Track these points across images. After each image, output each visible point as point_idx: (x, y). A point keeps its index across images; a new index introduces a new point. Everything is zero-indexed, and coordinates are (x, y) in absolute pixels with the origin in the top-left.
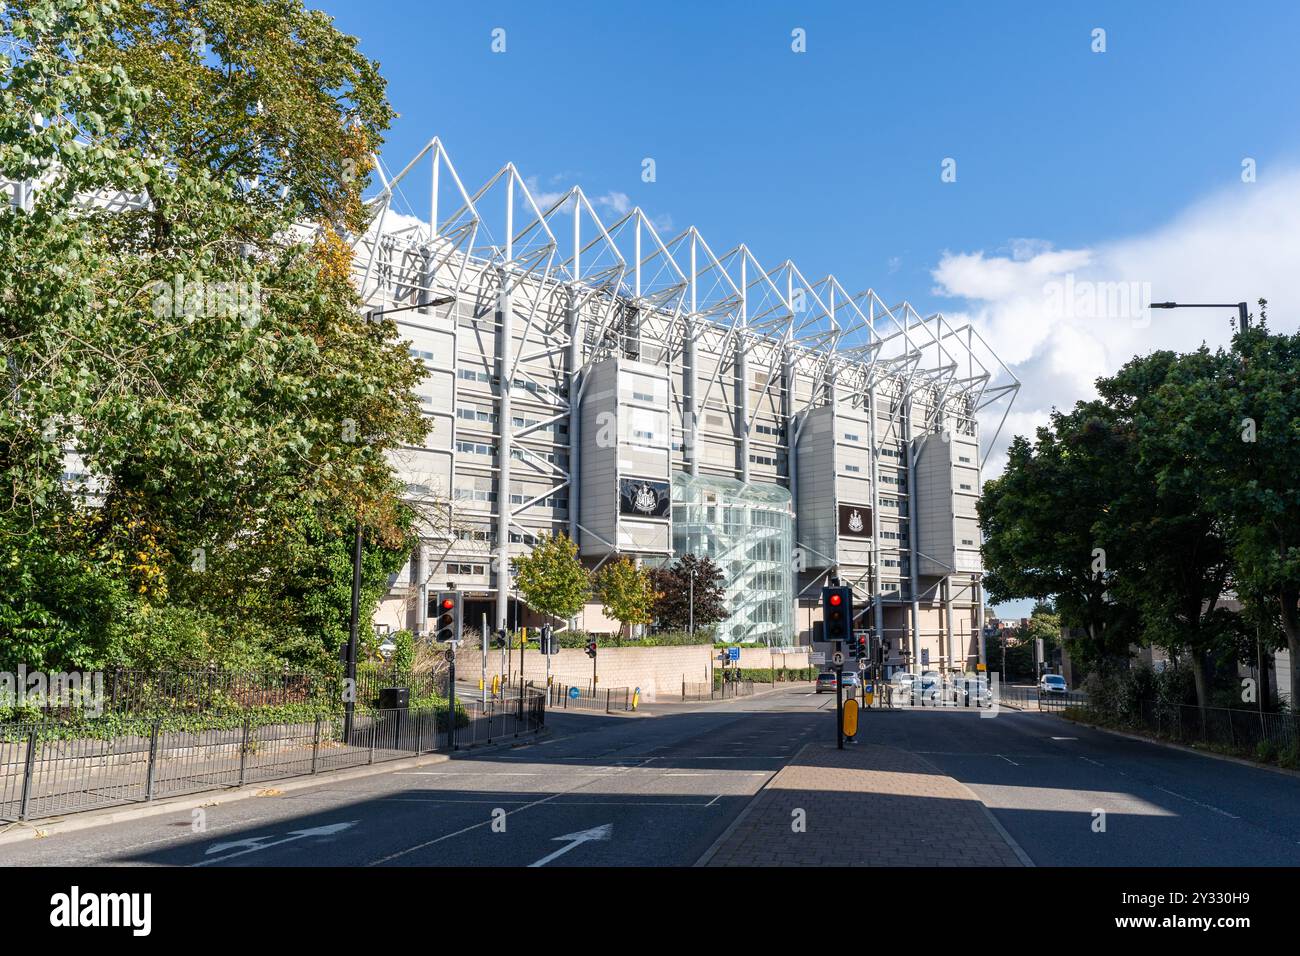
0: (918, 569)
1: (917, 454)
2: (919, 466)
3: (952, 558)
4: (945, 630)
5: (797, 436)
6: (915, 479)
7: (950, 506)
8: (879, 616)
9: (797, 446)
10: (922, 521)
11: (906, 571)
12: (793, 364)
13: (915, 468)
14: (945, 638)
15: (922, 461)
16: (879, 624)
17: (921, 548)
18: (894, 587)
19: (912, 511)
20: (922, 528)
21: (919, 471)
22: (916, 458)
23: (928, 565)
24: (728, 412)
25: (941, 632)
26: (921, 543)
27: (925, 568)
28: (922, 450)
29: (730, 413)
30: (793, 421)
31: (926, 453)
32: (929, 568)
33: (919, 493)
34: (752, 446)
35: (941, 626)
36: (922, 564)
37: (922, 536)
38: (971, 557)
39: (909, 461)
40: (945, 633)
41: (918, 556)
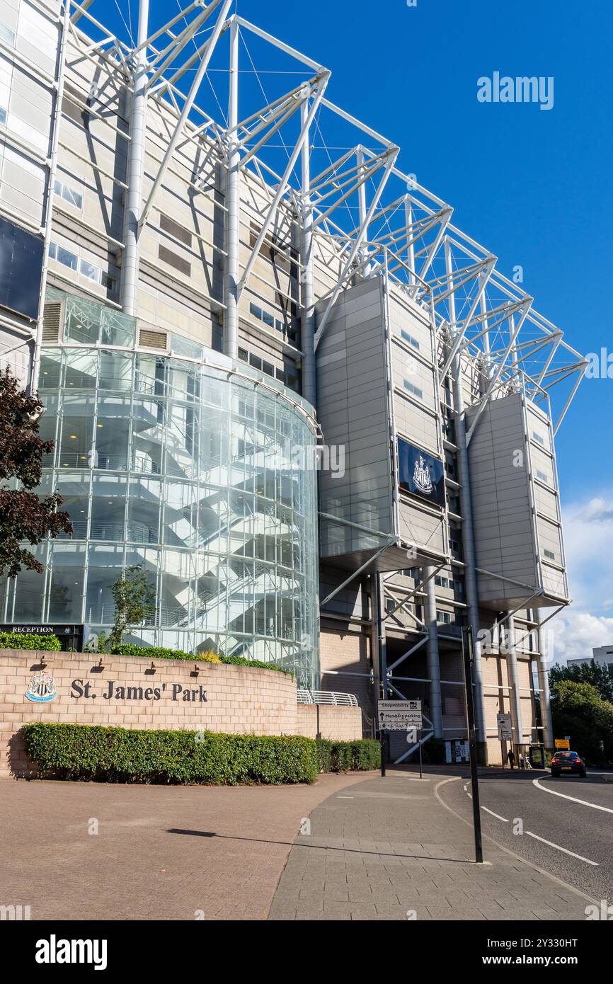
0: (477, 594)
1: (471, 430)
2: (474, 447)
3: (534, 573)
4: (506, 688)
5: (317, 336)
6: (469, 464)
7: (528, 497)
8: (434, 659)
9: (317, 354)
10: (481, 523)
11: (461, 596)
12: (310, 228)
13: (468, 450)
14: (507, 702)
15: (478, 439)
16: (434, 671)
17: (481, 563)
18: (446, 616)
19: (466, 509)
20: (481, 534)
21: (474, 453)
22: (469, 435)
23: (495, 586)
24: (203, 258)
25: (501, 690)
26: (480, 556)
27: (489, 591)
28: (478, 425)
29: (205, 263)
30: (310, 314)
31: (485, 428)
32: (493, 592)
33: (475, 485)
34: (243, 334)
35: (500, 683)
36: (483, 587)
37: (482, 545)
38: (555, 578)
39: (460, 439)
40: (506, 693)
41: (477, 574)
